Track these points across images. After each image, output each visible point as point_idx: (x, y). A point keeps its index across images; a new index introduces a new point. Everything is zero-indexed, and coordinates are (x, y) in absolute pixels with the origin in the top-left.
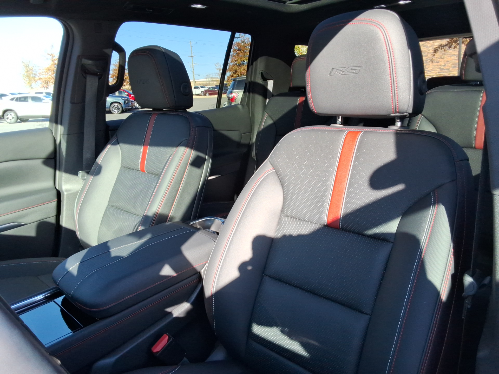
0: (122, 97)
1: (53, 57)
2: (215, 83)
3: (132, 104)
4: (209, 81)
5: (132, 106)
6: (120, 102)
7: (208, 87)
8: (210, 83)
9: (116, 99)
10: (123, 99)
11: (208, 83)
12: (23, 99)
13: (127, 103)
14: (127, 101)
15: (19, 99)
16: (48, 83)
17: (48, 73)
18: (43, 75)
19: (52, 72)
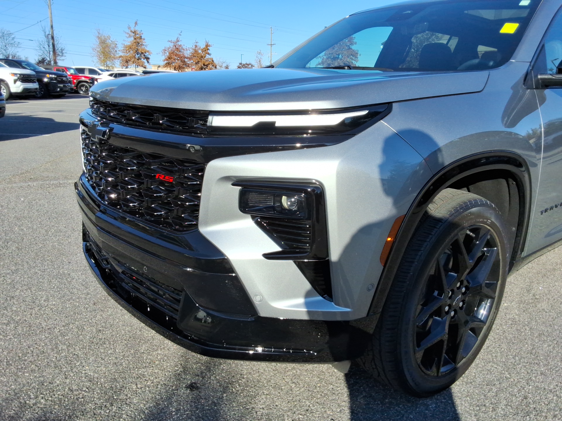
1: (136, 34)
15: (116, 76)
17: (129, 51)
18: (124, 52)
19: (134, 51)
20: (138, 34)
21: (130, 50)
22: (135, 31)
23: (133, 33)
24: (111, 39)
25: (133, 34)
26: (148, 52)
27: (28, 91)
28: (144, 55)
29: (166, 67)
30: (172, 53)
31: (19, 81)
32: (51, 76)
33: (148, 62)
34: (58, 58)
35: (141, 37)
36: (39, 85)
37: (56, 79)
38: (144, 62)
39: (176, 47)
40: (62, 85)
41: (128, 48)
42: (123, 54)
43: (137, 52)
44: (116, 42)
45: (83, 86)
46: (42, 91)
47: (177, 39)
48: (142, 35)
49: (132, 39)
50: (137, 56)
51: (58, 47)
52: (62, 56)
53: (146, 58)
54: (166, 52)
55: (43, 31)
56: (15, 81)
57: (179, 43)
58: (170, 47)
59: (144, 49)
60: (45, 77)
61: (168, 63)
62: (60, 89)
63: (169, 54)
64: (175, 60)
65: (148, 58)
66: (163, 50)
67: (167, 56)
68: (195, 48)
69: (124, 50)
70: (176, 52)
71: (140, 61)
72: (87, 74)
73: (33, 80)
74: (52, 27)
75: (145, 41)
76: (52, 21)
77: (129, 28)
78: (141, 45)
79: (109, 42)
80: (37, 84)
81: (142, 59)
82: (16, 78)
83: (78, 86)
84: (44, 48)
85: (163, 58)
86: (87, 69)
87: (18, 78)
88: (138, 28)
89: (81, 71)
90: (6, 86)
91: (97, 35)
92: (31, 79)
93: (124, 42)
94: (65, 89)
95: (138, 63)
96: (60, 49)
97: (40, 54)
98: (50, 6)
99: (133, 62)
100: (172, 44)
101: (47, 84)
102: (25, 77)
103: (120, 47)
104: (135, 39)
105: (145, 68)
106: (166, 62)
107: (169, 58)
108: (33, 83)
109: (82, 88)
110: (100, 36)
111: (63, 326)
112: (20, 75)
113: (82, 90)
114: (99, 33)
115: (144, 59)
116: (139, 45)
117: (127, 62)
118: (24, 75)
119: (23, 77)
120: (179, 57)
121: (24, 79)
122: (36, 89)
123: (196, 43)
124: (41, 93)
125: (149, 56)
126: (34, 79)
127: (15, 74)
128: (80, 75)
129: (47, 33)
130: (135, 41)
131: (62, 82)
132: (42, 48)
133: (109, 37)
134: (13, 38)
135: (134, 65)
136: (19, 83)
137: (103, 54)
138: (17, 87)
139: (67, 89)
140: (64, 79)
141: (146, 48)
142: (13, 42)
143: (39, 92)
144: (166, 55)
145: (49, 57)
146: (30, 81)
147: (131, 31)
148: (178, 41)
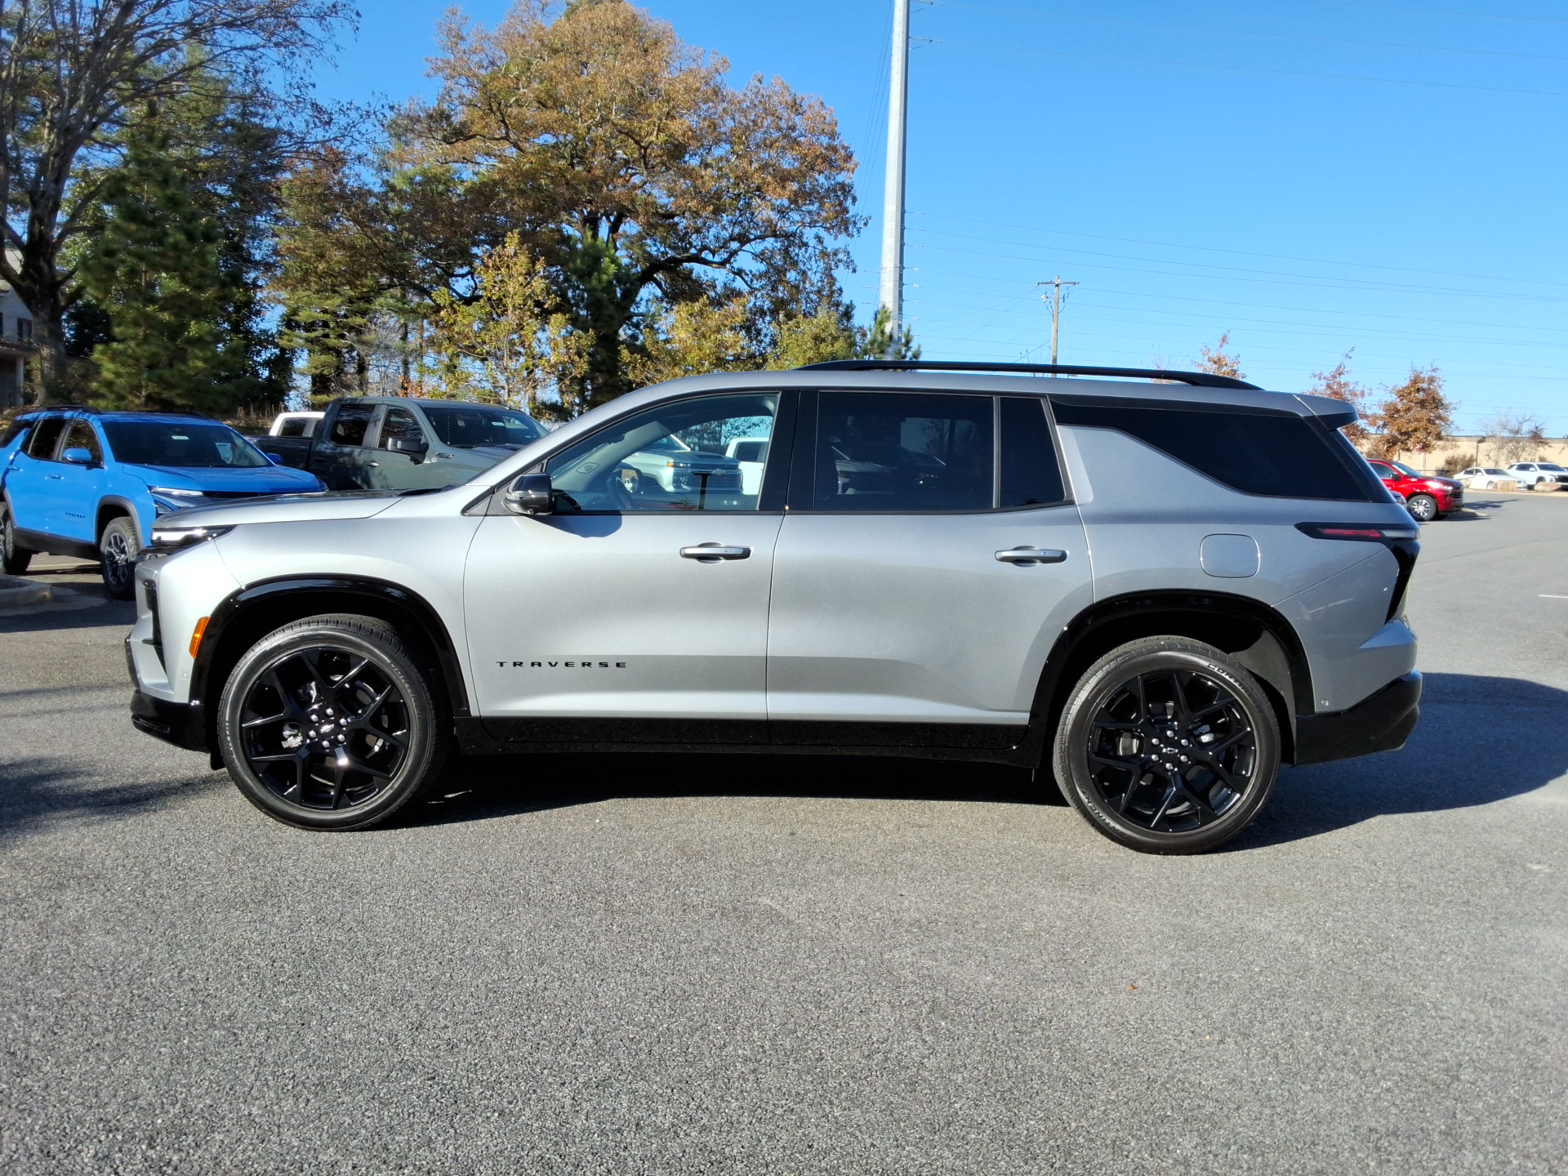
20: (1226, 365)
22: (1219, 359)
23: (1215, 362)
35: (1237, 370)
48: (1237, 367)
57: (1343, 379)
77: (1204, 352)
98: (1055, 315)
100: (1324, 382)
147: (1209, 360)
148: (1340, 374)
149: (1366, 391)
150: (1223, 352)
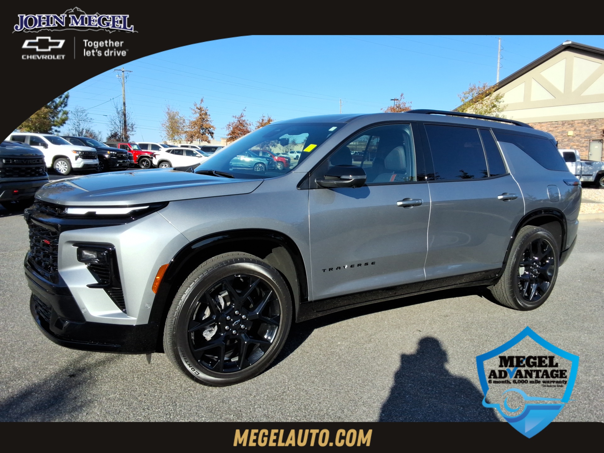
0: (266, 158)
1: (201, 111)
2: (363, 147)
3: (275, 165)
4: (356, 145)
5: (275, 168)
6: (265, 163)
7: (355, 152)
8: (357, 147)
9: (259, 160)
10: (267, 160)
11: (355, 147)
12: (177, 152)
13: (271, 164)
14: (271, 163)
15: (174, 152)
16: (193, 137)
17: (194, 127)
18: (190, 128)
19: (199, 127)
20: (203, 111)
21: (195, 125)
22: (201, 108)
23: (199, 109)
24: (180, 115)
25: (199, 111)
26: (212, 127)
27: (88, 167)
28: (209, 131)
29: (229, 141)
30: (236, 128)
31: (81, 157)
32: (111, 152)
33: (212, 137)
34: (128, 133)
35: (207, 113)
36: (99, 160)
37: (116, 155)
38: (207, 137)
39: (240, 122)
40: (121, 161)
41: (193, 124)
42: (189, 129)
43: (201, 127)
44: (184, 118)
45: (144, 161)
46: (102, 166)
47: (241, 114)
48: (207, 112)
49: (198, 115)
50: (202, 131)
51: (129, 122)
52: (132, 131)
53: (210, 133)
54: (230, 127)
55: (116, 107)
56: (77, 158)
57: (243, 119)
58: (234, 122)
59: (207, 125)
60: (106, 153)
61: (232, 138)
62: (119, 165)
63: (233, 128)
64: (238, 134)
65: (213, 133)
66: (228, 125)
67: (231, 131)
68: (262, 122)
69: (189, 125)
70: (240, 126)
71: (204, 136)
72: (150, 150)
73: (93, 157)
74: (124, 104)
75: (210, 117)
76: (124, 98)
77: (195, 105)
78: (206, 121)
79: (177, 117)
80: (98, 160)
81: (207, 134)
82: (77, 155)
83: (140, 161)
84: (115, 123)
85: (228, 132)
86: (150, 144)
87: (80, 155)
88: (204, 106)
89: (145, 146)
90: (68, 162)
91: (167, 110)
92: (92, 156)
93: (189, 118)
94: (124, 164)
95: (202, 138)
96: (130, 124)
97: (112, 129)
98: (123, 84)
99: (198, 137)
100: (237, 119)
101: (107, 160)
102: (87, 154)
103: (187, 123)
104: (200, 115)
105: (209, 142)
106: (230, 136)
107: (233, 133)
108: (93, 159)
109: (143, 163)
110: (169, 112)
111: (15, 342)
112: (82, 152)
113: (143, 165)
114: (169, 109)
115: (208, 134)
116: (205, 120)
117: (192, 137)
118: (85, 152)
119: (84, 154)
120: (242, 132)
121: (85, 155)
122: (96, 165)
123: (263, 117)
124: (101, 168)
125: (213, 132)
126: (95, 156)
127: (77, 152)
128: (143, 150)
129: (119, 110)
130: (200, 117)
131: (122, 158)
132: (113, 123)
133: (177, 113)
134: (86, 115)
135: (199, 139)
136: (80, 159)
137: (171, 129)
138: (78, 163)
139: (126, 164)
140: (124, 155)
141: (210, 123)
142: (86, 118)
143: (99, 168)
144: (230, 129)
145: (120, 132)
146: (90, 157)
147: (197, 108)
148: (242, 117)
149: (251, 124)
150: (202, 105)
